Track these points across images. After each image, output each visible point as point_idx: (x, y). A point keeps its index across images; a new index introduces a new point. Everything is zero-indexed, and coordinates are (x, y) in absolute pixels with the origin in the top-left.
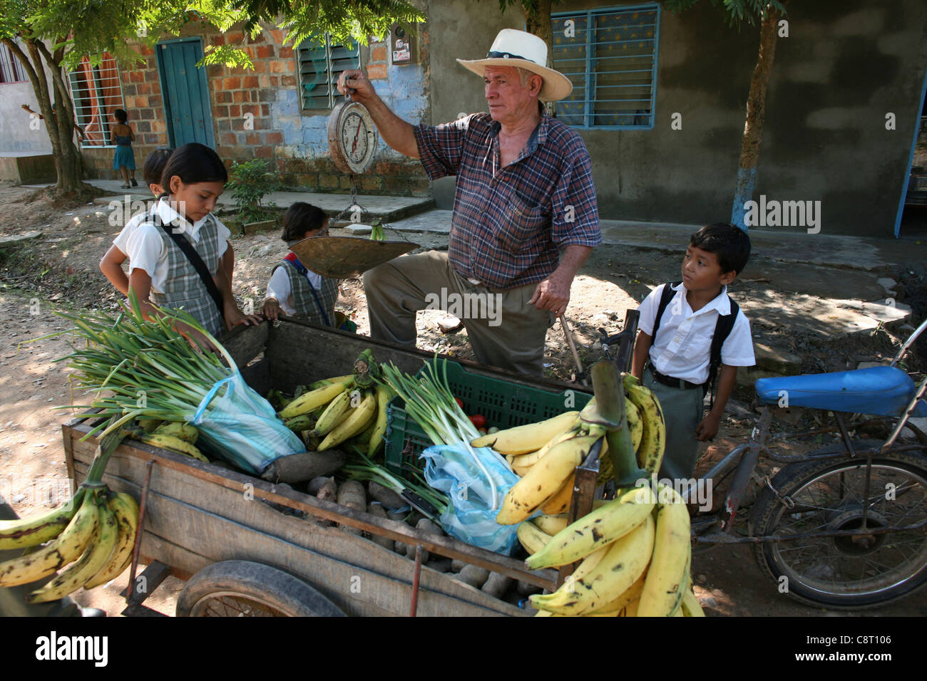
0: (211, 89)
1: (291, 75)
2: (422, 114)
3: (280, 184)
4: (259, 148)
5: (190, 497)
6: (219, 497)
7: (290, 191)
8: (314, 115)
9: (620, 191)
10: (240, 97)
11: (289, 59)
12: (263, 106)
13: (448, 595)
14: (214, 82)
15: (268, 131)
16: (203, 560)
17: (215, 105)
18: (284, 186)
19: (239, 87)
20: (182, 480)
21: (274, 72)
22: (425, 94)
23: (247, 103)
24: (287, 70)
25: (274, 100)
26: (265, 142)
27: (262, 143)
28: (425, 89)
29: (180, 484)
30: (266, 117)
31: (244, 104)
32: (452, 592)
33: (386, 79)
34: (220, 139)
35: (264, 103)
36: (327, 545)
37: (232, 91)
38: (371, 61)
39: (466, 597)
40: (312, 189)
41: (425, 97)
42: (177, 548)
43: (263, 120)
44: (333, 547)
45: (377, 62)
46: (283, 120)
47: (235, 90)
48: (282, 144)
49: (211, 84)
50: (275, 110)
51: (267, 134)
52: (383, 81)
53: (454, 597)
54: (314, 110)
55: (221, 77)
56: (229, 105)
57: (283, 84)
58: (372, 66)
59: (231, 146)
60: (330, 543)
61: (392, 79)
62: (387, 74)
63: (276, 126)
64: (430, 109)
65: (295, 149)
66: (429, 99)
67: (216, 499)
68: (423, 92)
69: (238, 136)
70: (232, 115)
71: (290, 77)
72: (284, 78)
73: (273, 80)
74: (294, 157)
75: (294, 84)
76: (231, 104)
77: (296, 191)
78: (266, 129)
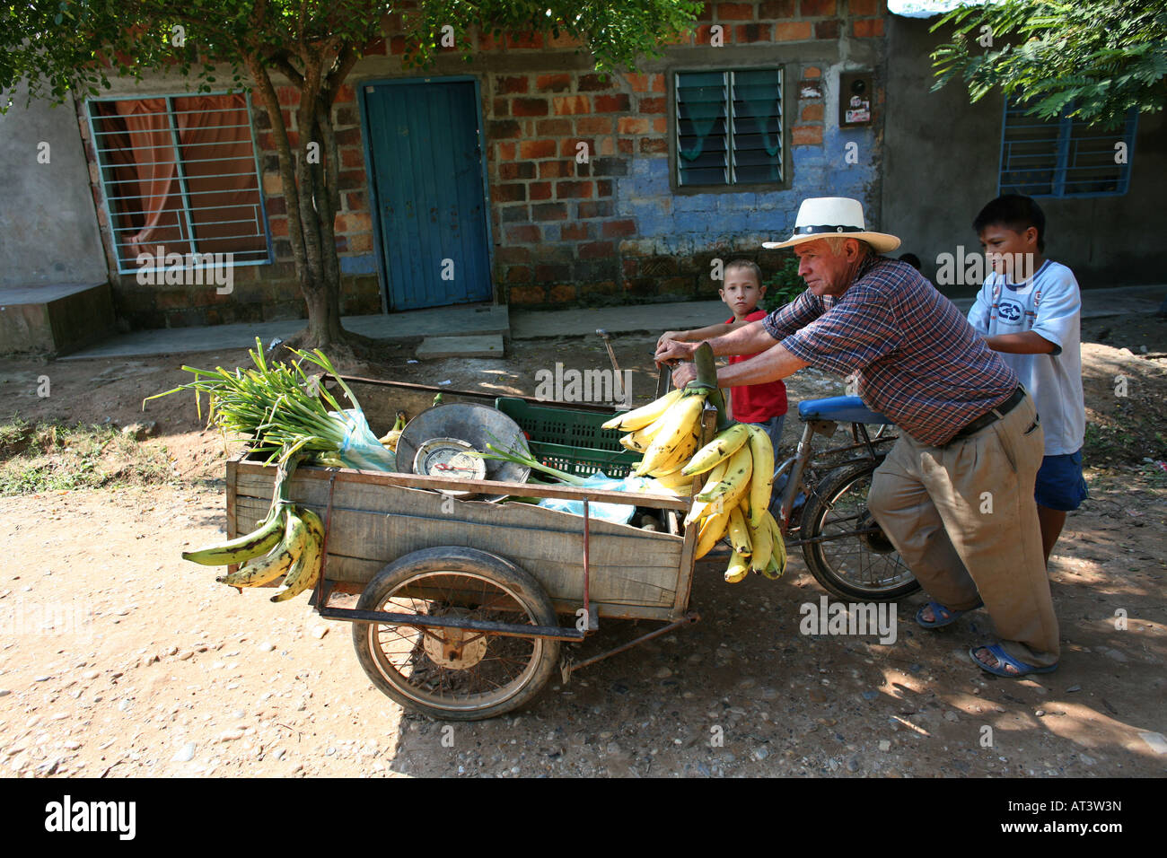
0: (491, 158)
1: (660, 137)
2: (869, 188)
3: (625, 295)
4: (588, 245)
5: (370, 503)
6: (401, 498)
7: (643, 303)
8: (698, 193)
9: (1090, 260)
10: (556, 169)
11: (658, 114)
12: (600, 183)
13: (607, 534)
14: (497, 148)
15: (608, 219)
16: (376, 564)
17: (496, 184)
18: (632, 298)
19: (553, 154)
20: (362, 491)
21: (627, 132)
22: (874, 163)
23: (566, 179)
24: (652, 131)
25: (625, 174)
26: (599, 236)
27: (594, 237)
28: (874, 158)
29: (360, 496)
30: (606, 199)
31: (561, 180)
32: (610, 531)
33: (819, 145)
34: (503, 235)
35: (603, 178)
36: (504, 518)
37: (536, 161)
38: (799, 122)
39: (622, 533)
40: (686, 297)
41: (874, 167)
42: (349, 560)
43: (598, 204)
44: (510, 518)
45: (808, 123)
46: (638, 202)
47: (543, 160)
48: (635, 236)
49: (491, 149)
50: (624, 188)
51: (605, 224)
52: (815, 148)
53: (612, 534)
54: (698, 186)
55: (514, 140)
56: (527, 182)
57: (642, 151)
58: (800, 128)
59: (528, 246)
60: (507, 515)
61: (828, 145)
62: (822, 139)
63: (623, 211)
64: (880, 181)
65: (659, 243)
66: (879, 169)
67: (397, 501)
68: (871, 161)
69: (543, 231)
70: (532, 198)
71: (656, 141)
72: (645, 142)
73: (625, 145)
74: (655, 253)
75: (665, 149)
76: (532, 181)
77: (654, 303)
78: (604, 215)
